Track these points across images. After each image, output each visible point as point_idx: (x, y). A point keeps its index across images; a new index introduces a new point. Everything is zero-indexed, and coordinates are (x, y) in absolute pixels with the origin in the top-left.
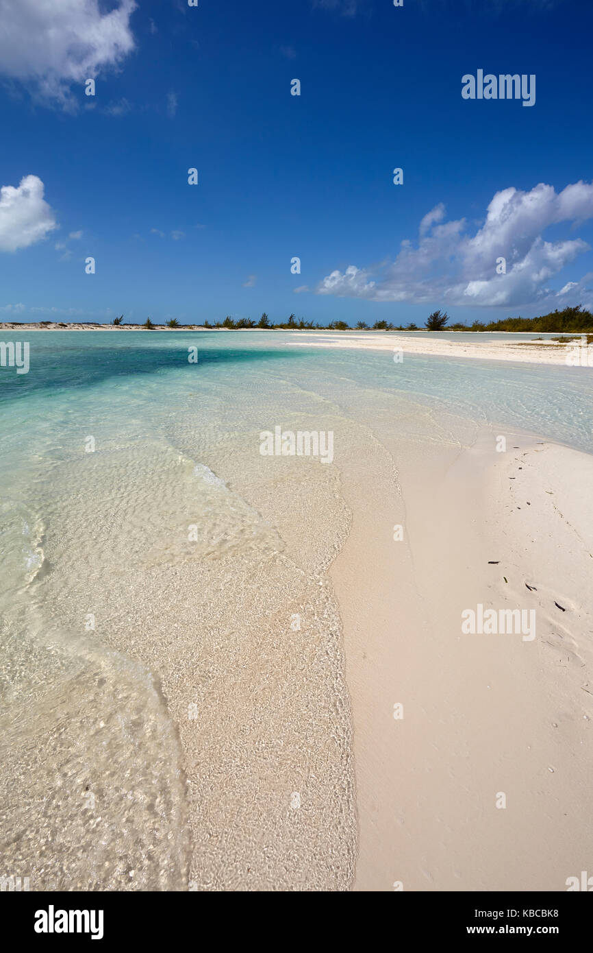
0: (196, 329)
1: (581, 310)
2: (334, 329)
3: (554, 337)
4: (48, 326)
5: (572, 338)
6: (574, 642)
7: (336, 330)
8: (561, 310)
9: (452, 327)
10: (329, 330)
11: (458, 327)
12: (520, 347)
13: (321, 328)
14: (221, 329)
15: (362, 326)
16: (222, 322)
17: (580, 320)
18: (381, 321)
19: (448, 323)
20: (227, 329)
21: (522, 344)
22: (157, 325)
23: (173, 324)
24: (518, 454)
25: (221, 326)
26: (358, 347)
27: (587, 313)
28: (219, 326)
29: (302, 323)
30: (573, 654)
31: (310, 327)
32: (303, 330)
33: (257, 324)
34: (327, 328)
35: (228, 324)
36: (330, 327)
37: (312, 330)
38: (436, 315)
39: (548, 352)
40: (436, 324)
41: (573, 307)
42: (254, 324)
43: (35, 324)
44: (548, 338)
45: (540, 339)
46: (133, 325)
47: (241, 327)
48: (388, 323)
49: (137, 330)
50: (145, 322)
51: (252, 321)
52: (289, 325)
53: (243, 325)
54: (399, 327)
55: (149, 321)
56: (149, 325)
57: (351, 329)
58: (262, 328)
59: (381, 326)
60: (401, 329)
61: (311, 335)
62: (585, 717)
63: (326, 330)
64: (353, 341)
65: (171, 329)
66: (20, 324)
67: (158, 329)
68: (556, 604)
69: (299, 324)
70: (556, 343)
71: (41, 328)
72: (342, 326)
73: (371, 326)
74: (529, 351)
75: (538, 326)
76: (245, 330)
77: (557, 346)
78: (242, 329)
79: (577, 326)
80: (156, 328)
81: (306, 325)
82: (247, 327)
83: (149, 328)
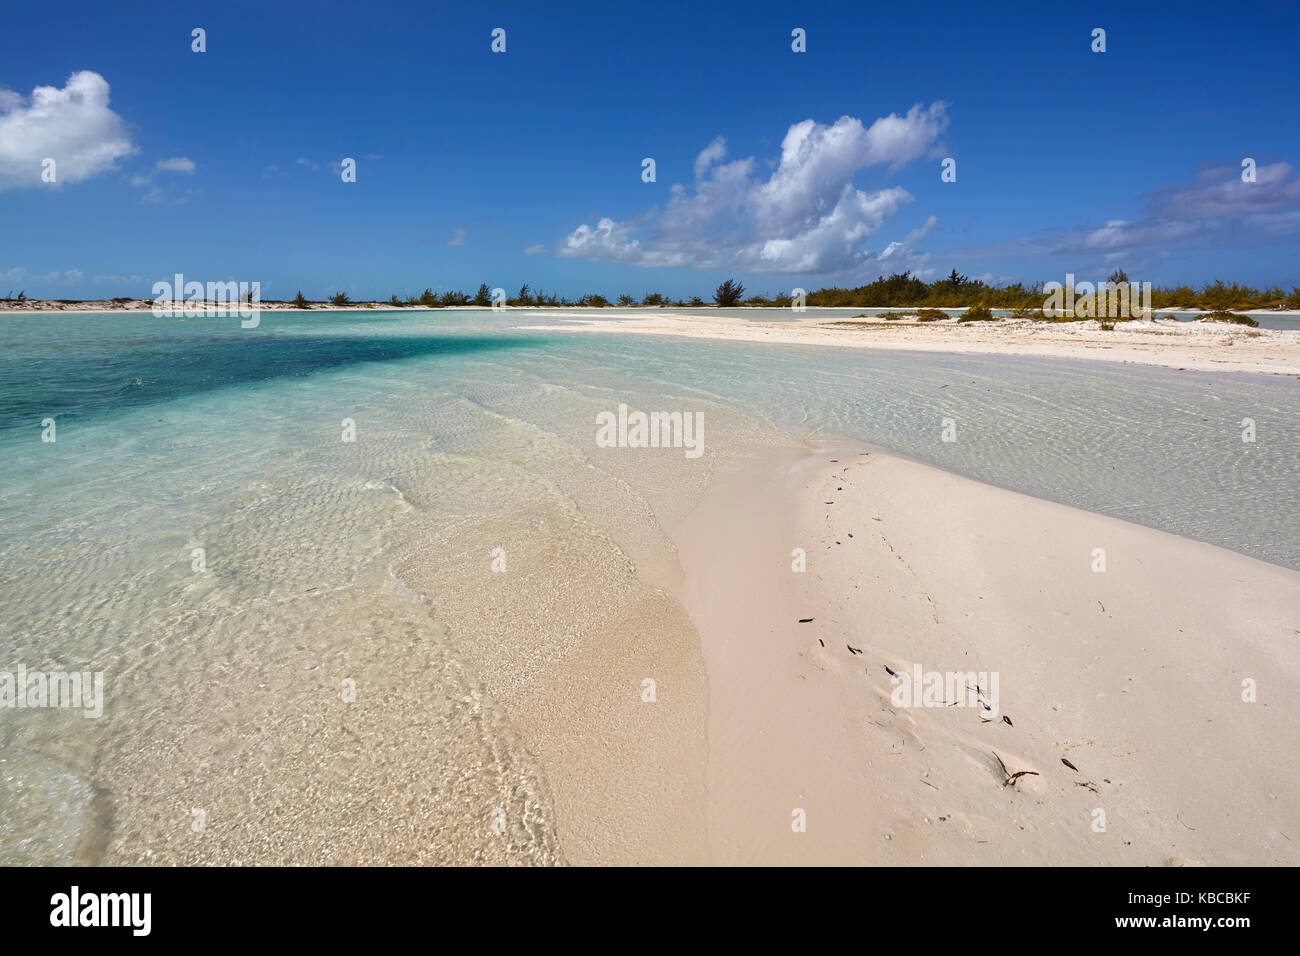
0: (378, 308)
1: (910, 277)
2: (586, 306)
3: (879, 313)
4: (126, 305)
5: (902, 314)
6: (911, 720)
7: (589, 308)
8: (886, 278)
9: (749, 302)
10: (580, 308)
11: (757, 302)
12: (837, 326)
13: (569, 305)
14: (417, 308)
15: (626, 301)
16: (418, 298)
17: (910, 290)
18: (653, 294)
19: (744, 296)
20: (426, 308)
21: (839, 323)
22: (314, 303)
23: (341, 301)
24: (837, 470)
25: (417, 303)
26: (621, 330)
27: (917, 281)
28: (413, 303)
29: (540, 299)
30: (909, 734)
31: (553, 303)
32: (542, 308)
33: (473, 299)
34: (577, 305)
35: (428, 300)
36: (582, 304)
37: (556, 308)
38: (728, 285)
39: (873, 333)
40: (728, 298)
41: (901, 274)
42: (468, 300)
43: (102, 302)
44: (873, 315)
45: (863, 316)
46: (273, 302)
47: (448, 305)
48: (664, 298)
49: (280, 310)
50: (294, 297)
51: (465, 295)
52: (521, 300)
53: (451, 301)
54: (678, 302)
55: (300, 296)
56: (301, 302)
57: (611, 305)
58: (480, 305)
59: (654, 301)
60: (681, 305)
61: (554, 315)
62: (926, 820)
63: (576, 308)
64: (615, 322)
65: (336, 309)
66: (75, 302)
67: (316, 308)
68: (887, 669)
69: (535, 299)
70: (882, 321)
71: (113, 308)
72: (599, 302)
73: (640, 302)
74: (848, 332)
75: (859, 299)
76: (455, 308)
77: (884, 325)
78: (450, 308)
79: (907, 298)
80: (312, 306)
81: (546, 301)
82: (457, 304)
83: (301, 307)
